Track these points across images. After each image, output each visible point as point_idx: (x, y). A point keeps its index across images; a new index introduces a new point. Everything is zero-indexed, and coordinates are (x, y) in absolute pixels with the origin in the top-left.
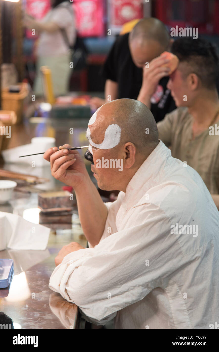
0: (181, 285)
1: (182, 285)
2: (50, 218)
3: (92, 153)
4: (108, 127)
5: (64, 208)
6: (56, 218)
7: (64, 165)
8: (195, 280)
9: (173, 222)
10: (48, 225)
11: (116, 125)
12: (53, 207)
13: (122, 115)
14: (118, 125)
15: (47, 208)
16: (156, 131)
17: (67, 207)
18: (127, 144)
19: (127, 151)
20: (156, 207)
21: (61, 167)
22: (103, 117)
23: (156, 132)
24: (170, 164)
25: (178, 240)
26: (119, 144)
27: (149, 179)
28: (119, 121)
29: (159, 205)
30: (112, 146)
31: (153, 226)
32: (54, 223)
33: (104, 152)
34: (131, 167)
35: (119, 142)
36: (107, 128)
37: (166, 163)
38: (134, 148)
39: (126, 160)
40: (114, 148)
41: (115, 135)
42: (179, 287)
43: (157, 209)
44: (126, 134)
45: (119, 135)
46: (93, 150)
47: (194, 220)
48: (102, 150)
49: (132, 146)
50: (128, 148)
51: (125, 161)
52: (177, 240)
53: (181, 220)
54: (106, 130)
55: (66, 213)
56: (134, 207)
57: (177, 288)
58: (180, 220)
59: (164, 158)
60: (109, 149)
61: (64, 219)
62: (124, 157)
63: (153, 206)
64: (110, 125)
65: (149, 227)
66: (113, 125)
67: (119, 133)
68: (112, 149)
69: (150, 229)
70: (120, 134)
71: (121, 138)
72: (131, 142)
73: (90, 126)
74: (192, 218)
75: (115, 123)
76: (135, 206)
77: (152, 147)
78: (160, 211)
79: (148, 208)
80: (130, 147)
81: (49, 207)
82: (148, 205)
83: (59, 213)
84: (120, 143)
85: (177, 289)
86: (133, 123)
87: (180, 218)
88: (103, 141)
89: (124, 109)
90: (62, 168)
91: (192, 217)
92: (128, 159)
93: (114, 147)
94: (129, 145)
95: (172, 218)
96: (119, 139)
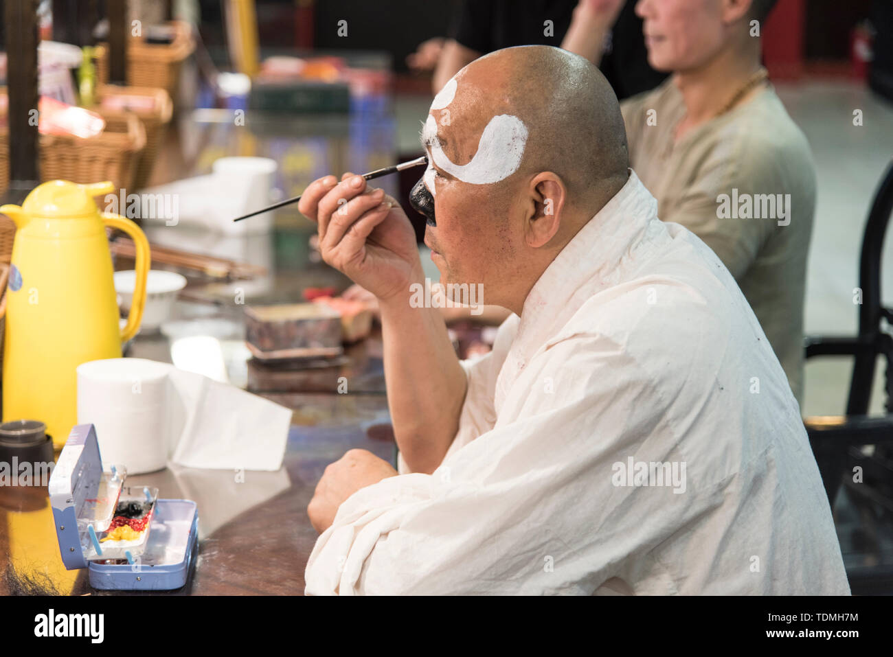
0: (683, 575)
1: (685, 578)
2: (281, 377)
3: (433, 191)
4: (490, 120)
5: (317, 350)
6: (295, 378)
7: (361, 224)
8: (723, 563)
9: (663, 394)
10: (276, 397)
11: (514, 119)
12: (287, 347)
13: (531, 91)
14: (521, 117)
15: (271, 350)
16: (623, 145)
17: (326, 346)
18: (541, 176)
19: (537, 198)
20: (615, 346)
21: (352, 231)
22: (477, 92)
23: (624, 147)
24: (652, 239)
25: (679, 447)
26: (518, 172)
27: (592, 276)
28: (524, 110)
29: (623, 342)
30: (495, 177)
31: (609, 405)
32: (292, 390)
33: (472, 192)
34: (544, 243)
35: (518, 167)
36: (487, 124)
37: (644, 235)
38: (562, 189)
39: (531, 222)
40: (500, 182)
41: (509, 144)
42: (675, 581)
43: (619, 353)
44: (540, 147)
45: (520, 147)
46: (437, 184)
47: (722, 389)
48: (466, 184)
49: (555, 182)
50: (540, 189)
51: (530, 226)
52: (676, 445)
53: (686, 386)
54: (485, 129)
55: (323, 364)
56: (549, 347)
57: (669, 584)
58: (683, 385)
59: (641, 221)
60: (486, 184)
61: (317, 378)
62: (526, 212)
63: (606, 342)
64: (497, 116)
65: (599, 408)
66: (504, 116)
67: (520, 140)
68: (496, 184)
69: (600, 414)
70: (525, 144)
71: (526, 156)
72: (551, 171)
73: (435, 111)
74: (717, 382)
75: (510, 114)
76: (550, 341)
77: (611, 188)
78: (626, 360)
79: (590, 348)
80: (549, 185)
81: (278, 345)
82: (591, 340)
83: (302, 364)
84: (519, 169)
85: (670, 586)
86: (564, 117)
87: (685, 382)
88: (471, 157)
89: (539, 75)
90: (356, 235)
91: (717, 379)
92: (540, 221)
93: (501, 179)
94: (546, 181)
95: (661, 382)
96: (519, 159)
